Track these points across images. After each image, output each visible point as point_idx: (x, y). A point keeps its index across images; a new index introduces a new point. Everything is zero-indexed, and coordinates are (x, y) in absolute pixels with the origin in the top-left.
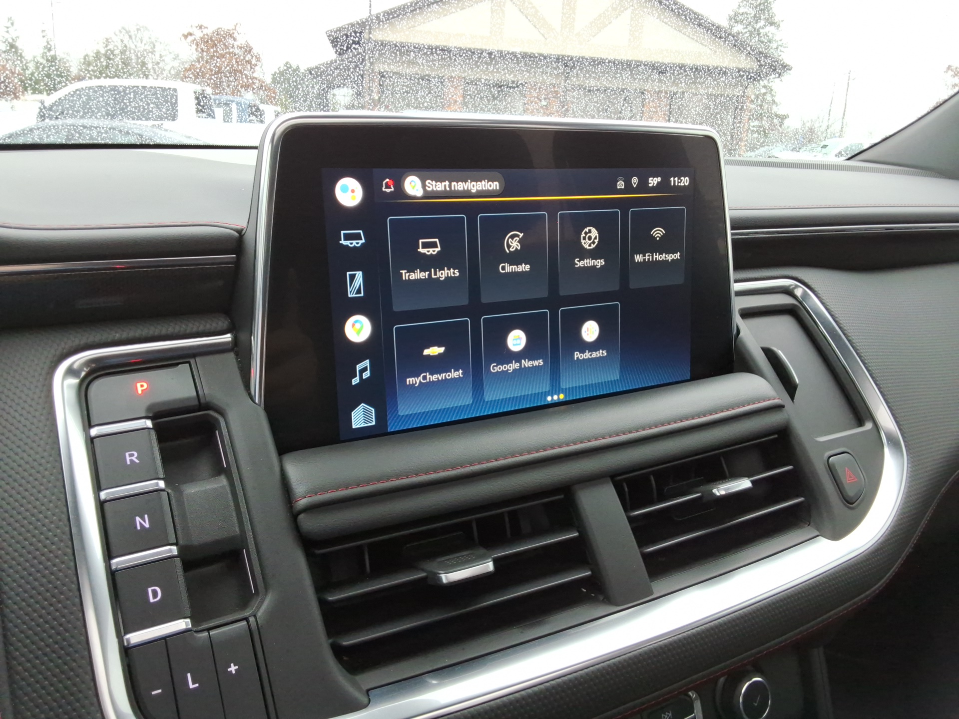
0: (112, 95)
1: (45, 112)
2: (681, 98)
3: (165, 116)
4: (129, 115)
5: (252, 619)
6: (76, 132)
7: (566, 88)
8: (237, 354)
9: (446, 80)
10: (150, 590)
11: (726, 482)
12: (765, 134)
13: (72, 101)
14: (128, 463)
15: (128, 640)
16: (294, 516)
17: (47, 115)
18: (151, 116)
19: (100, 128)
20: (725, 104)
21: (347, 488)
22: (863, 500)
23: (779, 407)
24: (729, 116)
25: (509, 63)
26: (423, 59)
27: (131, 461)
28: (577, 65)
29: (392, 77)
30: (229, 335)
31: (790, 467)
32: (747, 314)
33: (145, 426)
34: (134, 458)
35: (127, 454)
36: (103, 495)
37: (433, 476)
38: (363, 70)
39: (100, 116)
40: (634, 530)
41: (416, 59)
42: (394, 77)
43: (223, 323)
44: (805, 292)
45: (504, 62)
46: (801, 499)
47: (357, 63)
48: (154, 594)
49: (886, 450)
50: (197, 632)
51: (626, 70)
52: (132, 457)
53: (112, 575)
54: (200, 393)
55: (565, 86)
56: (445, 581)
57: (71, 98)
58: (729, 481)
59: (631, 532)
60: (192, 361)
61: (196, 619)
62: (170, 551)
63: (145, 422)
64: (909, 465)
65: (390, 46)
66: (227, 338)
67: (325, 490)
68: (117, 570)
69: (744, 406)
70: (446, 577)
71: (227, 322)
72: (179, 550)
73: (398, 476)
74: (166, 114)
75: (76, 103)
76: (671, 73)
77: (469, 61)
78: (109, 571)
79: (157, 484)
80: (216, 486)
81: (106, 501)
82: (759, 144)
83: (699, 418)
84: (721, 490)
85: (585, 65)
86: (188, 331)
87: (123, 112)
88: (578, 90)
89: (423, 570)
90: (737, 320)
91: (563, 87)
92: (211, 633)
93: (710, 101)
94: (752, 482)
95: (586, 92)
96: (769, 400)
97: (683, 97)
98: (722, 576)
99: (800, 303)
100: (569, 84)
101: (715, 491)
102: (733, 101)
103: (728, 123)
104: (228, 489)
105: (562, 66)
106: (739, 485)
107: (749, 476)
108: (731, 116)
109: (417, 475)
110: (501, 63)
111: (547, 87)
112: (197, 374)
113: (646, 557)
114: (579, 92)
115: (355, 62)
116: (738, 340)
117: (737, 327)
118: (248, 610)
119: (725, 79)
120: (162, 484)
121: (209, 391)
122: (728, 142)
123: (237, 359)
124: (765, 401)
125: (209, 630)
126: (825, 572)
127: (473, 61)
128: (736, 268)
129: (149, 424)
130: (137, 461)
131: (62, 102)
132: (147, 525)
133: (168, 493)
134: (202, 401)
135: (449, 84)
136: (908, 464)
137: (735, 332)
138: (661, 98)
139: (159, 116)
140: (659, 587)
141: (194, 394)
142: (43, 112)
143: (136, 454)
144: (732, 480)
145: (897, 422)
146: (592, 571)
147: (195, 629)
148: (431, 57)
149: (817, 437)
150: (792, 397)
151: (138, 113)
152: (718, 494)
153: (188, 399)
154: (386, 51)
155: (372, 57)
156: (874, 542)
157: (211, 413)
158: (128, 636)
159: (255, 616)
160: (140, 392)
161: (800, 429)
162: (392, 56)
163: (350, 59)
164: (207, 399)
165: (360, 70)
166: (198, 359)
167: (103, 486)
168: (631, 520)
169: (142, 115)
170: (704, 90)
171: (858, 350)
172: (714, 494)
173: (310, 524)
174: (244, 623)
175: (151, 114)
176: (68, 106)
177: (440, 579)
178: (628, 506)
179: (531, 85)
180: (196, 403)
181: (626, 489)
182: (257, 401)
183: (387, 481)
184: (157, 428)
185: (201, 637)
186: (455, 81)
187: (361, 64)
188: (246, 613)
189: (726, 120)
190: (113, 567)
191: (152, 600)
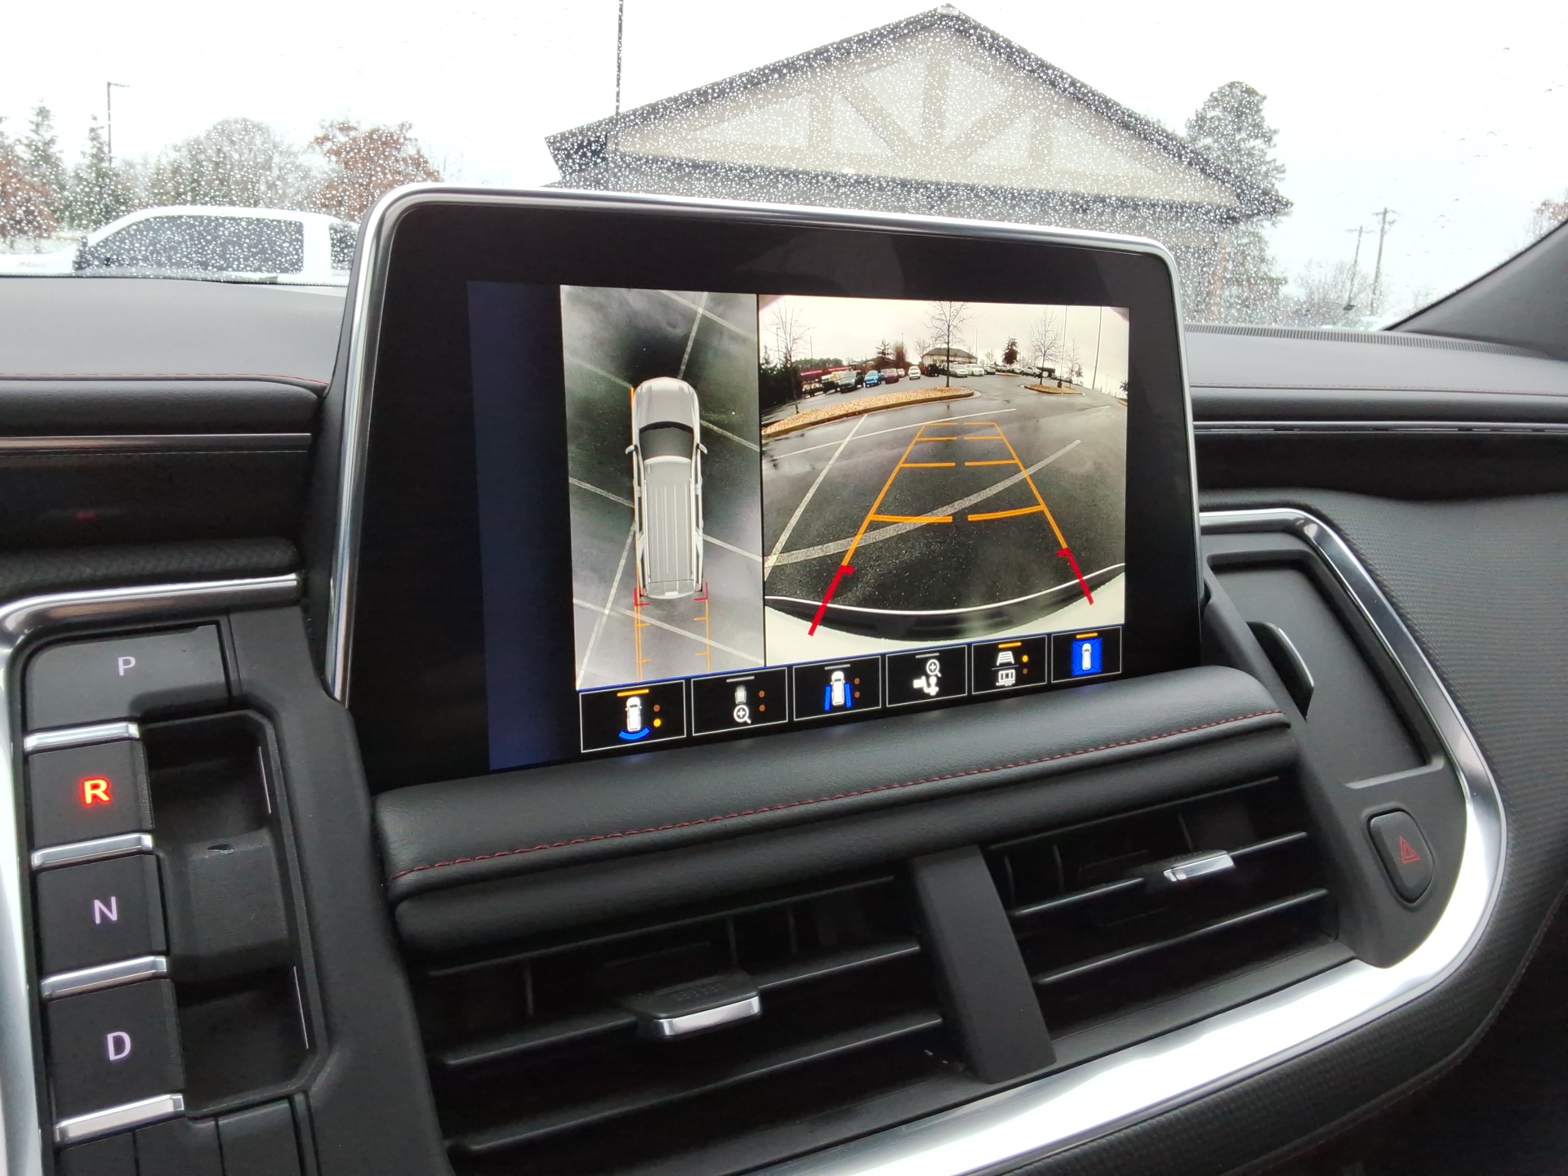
0: (156, 194)
1: (41, 222)
2: (1109, 222)
3: (245, 233)
4: (185, 230)
5: (299, 1099)
6: (94, 257)
7: (918, 202)
8: (306, 610)
9: (719, 184)
10: (110, 1038)
11: (1188, 859)
12: (1249, 286)
13: (88, 203)
14: (89, 800)
15: (63, 1132)
16: (389, 902)
17: (44, 227)
18: (221, 233)
19: (135, 251)
20: (1183, 233)
21: (492, 855)
22: (1430, 895)
23: (1281, 727)
24: (1189, 254)
25: (824, 157)
26: (680, 148)
27: (95, 797)
28: (937, 164)
29: (628, 177)
30: (293, 576)
31: (1302, 834)
32: (1224, 566)
33: (126, 735)
34: (100, 793)
35: (88, 785)
36: (37, 859)
37: (655, 836)
38: (579, 164)
39: (135, 231)
40: (1023, 945)
41: (669, 147)
42: (631, 177)
43: (282, 553)
44: (1322, 531)
45: (816, 156)
46: (1322, 892)
47: (569, 151)
48: (118, 1045)
49: (1470, 809)
50: (195, 1119)
51: (1019, 174)
52: (95, 790)
53: (41, 1007)
54: (233, 676)
55: (916, 198)
56: (667, 1031)
57: (86, 199)
58: (1193, 857)
59: (1015, 947)
60: (223, 620)
61: (193, 1094)
62: (153, 965)
63: (127, 727)
64: (1511, 835)
65: (625, 123)
66: (290, 580)
67: (450, 859)
68: (51, 999)
69: (1218, 724)
70: (671, 1025)
71: (290, 553)
72: (171, 964)
73: (588, 835)
74: (248, 230)
75: (94, 208)
76: (1092, 180)
77: (757, 153)
78: (37, 1000)
79: (139, 841)
80: (251, 848)
81: (42, 869)
82: (1240, 302)
83: (1139, 741)
84: (1179, 872)
85: (950, 163)
86: (217, 567)
87: (174, 226)
88: (938, 205)
89: (630, 1012)
90: (1205, 574)
91: (913, 199)
92: (220, 1123)
93: (1158, 228)
94: (1234, 859)
95: (952, 209)
96: (1264, 713)
97: (1114, 221)
98: (1181, 1030)
99: (1315, 549)
100: (923, 195)
101: (1168, 873)
102: (1197, 229)
103: (1189, 266)
104: (272, 855)
105: (911, 164)
106: (1211, 864)
107: (1229, 849)
108: (1193, 254)
109: (624, 833)
110: (810, 157)
111: (887, 200)
112: (231, 643)
113: (1043, 993)
114: (939, 208)
115: (566, 149)
116: (1207, 608)
117: (1206, 586)
118: (294, 1080)
119: (1184, 192)
120: (148, 841)
121: (250, 674)
122: (1189, 297)
123: (305, 619)
124: (1255, 715)
125: (216, 1116)
126: (1361, 1027)
127: (764, 153)
128: (1203, 487)
129: (133, 730)
130: (105, 798)
131: (70, 206)
132: (114, 916)
133: (158, 858)
134: (235, 692)
135: (724, 191)
136: (1508, 831)
137: (1201, 595)
138: (1076, 221)
139: (234, 232)
140: (1066, 1048)
141: (222, 678)
142: (38, 222)
143: (103, 785)
144: (1198, 856)
145: (1488, 758)
146: (944, 1017)
147: (193, 1113)
148: (694, 144)
149: (1347, 782)
150: (1304, 712)
151: (199, 226)
152: (1173, 879)
153: (209, 688)
154: (618, 132)
155: (595, 142)
156: (1452, 970)
157: (252, 714)
158: (64, 1123)
159: (305, 1093)
160: (122, 673)
161: (1320, 766)
162: (628, 141)
163: (558, 144)
164: (244, 688)
165: (574, 163)
166: (234, 617)
167: (38, 840)
168: (1017, 924)
169: (205, 231)
170: (1148, 209)
171: (1416, 631)
172: (1166, 880)
173: (418, 920)
174: (285, 1105)
175: (222, 229)
176: (80, 212)
177: (660, 1027)
178: (1010, 900)
179: (860, 195)
180: (224, 694)
181: (1009, 869)
182: (338, 694)
183: (568, 843)
184: (146, 737)
185: (202, 1129)
186: (734, 185)
187: (576, 153)
188: (289, 1087)
189: (1183, 260)
190: (46, 993)
191: (112, 1056)
